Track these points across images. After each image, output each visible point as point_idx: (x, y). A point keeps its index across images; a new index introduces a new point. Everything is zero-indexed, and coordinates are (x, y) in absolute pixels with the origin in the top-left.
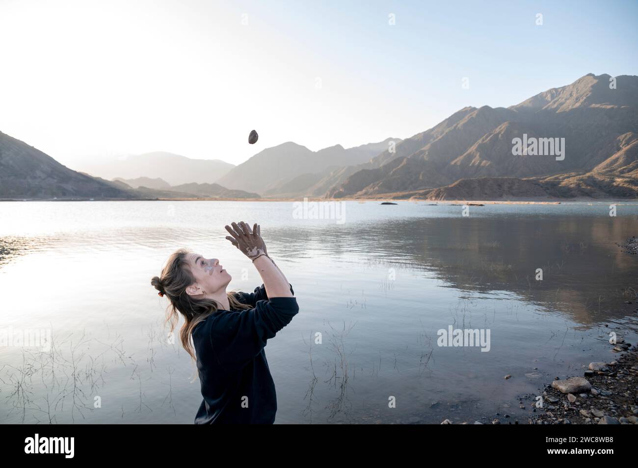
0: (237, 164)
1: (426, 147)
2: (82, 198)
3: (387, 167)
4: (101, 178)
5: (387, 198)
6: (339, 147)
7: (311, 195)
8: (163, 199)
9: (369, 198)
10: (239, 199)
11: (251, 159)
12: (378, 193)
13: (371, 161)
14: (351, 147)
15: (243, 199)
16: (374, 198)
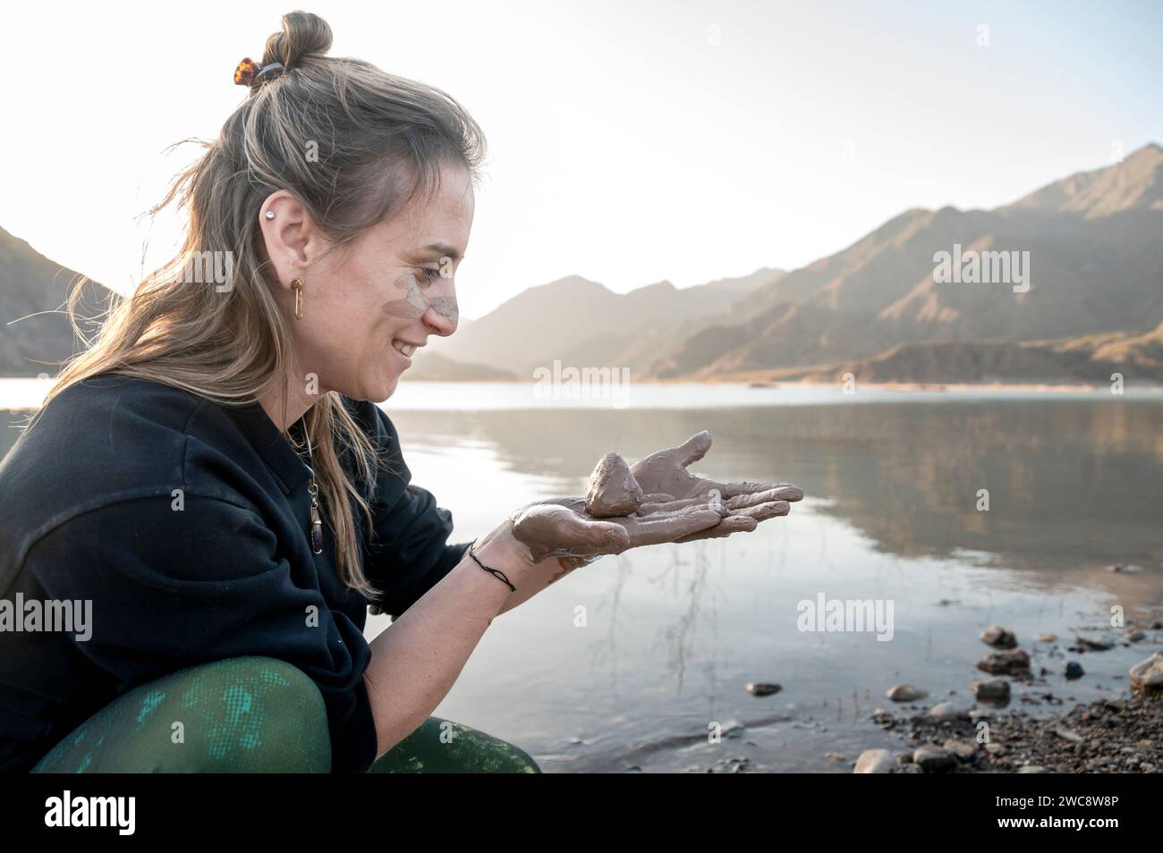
1: (834, 285)
6: (666, 287)
9: (725, 380)
11: (503, 306)
12: (740, 372)
13: (729, 309)
14: (691, 285)
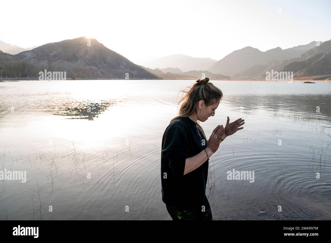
0: (218, 60)
2: (140, 78)
3: (310, 60)
4: (148, 68)
5: (309, 79)
6: (279, 49)
7: (260, 77)
8: (178, 79)
9: (297, 79)
10: (219, 79)
11: (226, 57)
12: (303, 76)
13: (300, 56)
14: (287, 48)
15: (221, 79)
16: (300, 79)
